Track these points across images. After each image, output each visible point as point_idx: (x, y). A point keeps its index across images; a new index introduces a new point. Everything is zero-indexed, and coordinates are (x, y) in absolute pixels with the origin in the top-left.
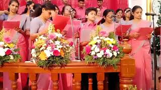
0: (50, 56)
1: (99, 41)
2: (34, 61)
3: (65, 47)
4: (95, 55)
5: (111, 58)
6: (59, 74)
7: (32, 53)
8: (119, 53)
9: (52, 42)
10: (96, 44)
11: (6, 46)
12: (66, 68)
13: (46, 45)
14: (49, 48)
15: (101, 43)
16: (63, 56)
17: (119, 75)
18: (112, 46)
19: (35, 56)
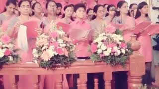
0: (53, 55)
1: (105, 38)
2: (36, 61)
3: (68, 45)
4: (102, 53)
5: (119, 56)
6: (62, 75)
7: (33, 53)
8: (127, 50)
9: (55, 40)
10: (103, 41)
11: (4, 46)
12: (70, 68)
13: (48, 43)
14: (52, 47)
15: (107, 39)
16: (67, 55)
17: (128, 74)
18: (120, 43)
19: (37, 56)
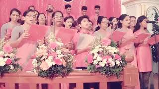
0: (51, 65)
1: (101, 50)
2: (35, 70)
3: (66, 56)
4: (98, 64)
5: (114, 67)
6: (60, 84)
7: (33, 63)
8: (121, 62)
9: (54, 51)
10: (98, 53)
11: (6, 55)
12: (67, 77)
13: (47, 54)
14: (51, 57)
15: (103, 51)
16: (65, 66)
17: (122, 84)
18: (114, 55)
19: (37, 66)
